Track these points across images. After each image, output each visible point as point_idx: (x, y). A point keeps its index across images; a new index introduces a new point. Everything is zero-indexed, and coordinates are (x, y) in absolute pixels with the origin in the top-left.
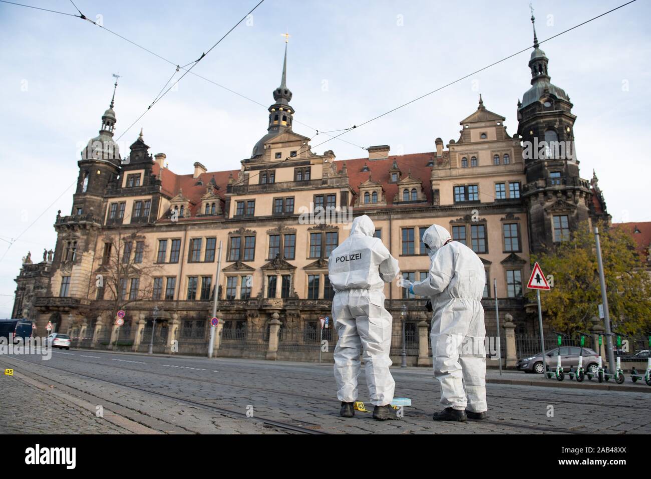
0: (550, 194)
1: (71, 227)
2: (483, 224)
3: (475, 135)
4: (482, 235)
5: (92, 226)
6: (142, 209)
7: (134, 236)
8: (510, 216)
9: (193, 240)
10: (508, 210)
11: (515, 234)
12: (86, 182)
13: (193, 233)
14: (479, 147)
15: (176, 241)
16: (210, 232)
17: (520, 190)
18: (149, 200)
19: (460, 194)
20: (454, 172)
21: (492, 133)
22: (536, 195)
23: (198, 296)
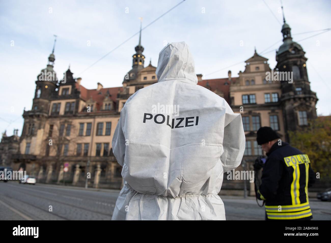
0: (297, 100)
1: (32, 116)
2: (259, 115)
3: (253, 68)
4: (258, 121)
5: (43, 116)
6: (70, 107)
7: (66, 122)
8: (273, 111)
9: (99, 124)
10: (272, 108)
11: (276, 121)
12: (39, 92)
13: (98, 120)
14: (255, 74)
15: (89, 124)
16: (108, 119)
17: (278, 97)
18: (73, 102)
19: (245, 99)
20: (242, 88)
21: (262, 67)
22: (289, 100)
23: (102, 154)
